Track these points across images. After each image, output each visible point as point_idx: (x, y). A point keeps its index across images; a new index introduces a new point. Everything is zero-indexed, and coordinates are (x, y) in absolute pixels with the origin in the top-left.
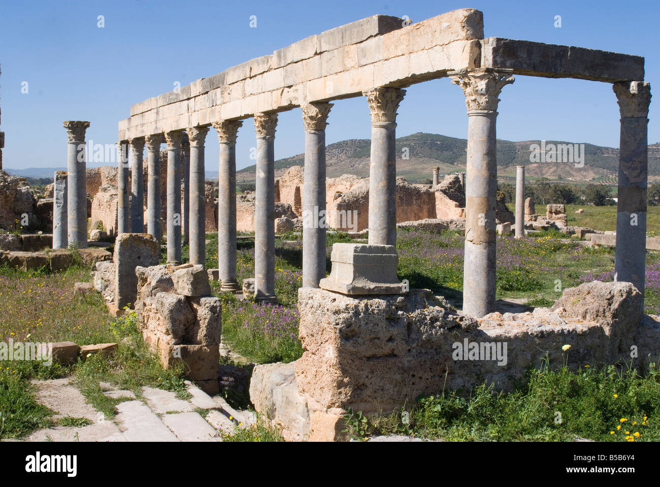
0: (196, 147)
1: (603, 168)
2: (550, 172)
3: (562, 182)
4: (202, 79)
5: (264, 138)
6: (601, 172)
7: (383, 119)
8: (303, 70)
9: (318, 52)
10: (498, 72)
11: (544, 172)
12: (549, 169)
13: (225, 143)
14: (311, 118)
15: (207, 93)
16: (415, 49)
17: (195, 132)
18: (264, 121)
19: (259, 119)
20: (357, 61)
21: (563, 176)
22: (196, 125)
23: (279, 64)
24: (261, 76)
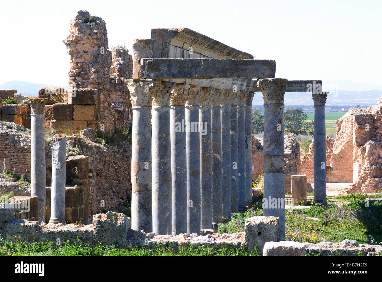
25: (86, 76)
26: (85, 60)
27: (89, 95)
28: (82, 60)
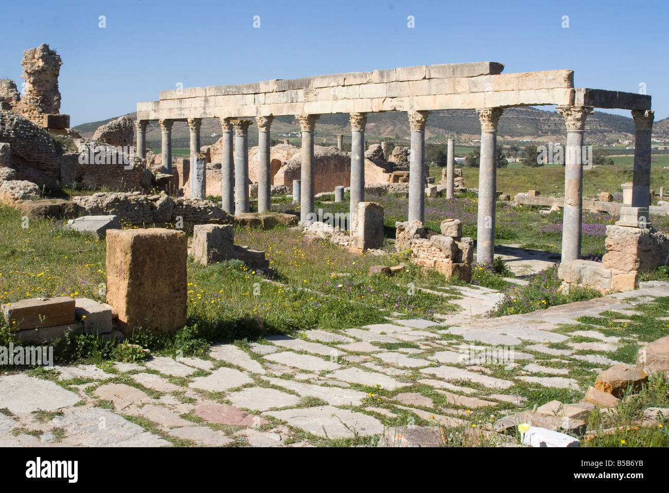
0: (265, 132)
1: (440, 128)
2: (387, 132)
3: (400, 142)
4: (277, 80)
5: (359, 131)
6: (437, 131)
7: (492, 127)
8: (410, 88)
9: (427, 77)
10: (587, 108)
11: (381, 131)
12: (386, 128)
13: (308, 132)
14: (418, 121)
15: (284, 91)
16: (524, 87)
17: (265, 120)
18: (360, 119)
19: (356, 117)
20: (468, 88)
21: (400, 135)
22: (268, 115)
23: (381, 81)
24: (358, 86)
25: (49, 103)
26: (47, 88)
27: (63, 119)
28: (44, 89)
